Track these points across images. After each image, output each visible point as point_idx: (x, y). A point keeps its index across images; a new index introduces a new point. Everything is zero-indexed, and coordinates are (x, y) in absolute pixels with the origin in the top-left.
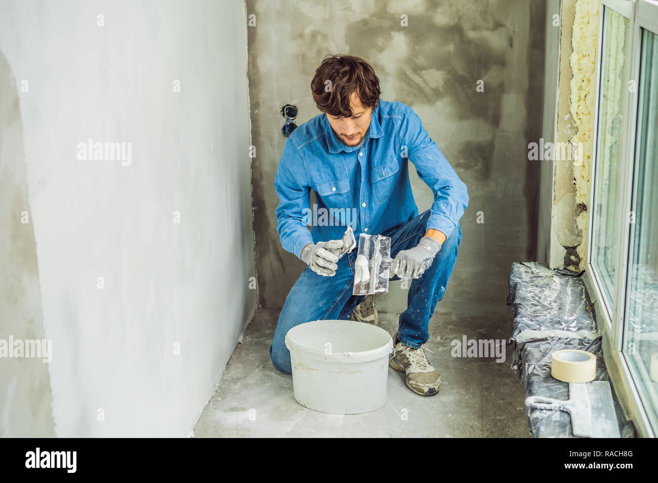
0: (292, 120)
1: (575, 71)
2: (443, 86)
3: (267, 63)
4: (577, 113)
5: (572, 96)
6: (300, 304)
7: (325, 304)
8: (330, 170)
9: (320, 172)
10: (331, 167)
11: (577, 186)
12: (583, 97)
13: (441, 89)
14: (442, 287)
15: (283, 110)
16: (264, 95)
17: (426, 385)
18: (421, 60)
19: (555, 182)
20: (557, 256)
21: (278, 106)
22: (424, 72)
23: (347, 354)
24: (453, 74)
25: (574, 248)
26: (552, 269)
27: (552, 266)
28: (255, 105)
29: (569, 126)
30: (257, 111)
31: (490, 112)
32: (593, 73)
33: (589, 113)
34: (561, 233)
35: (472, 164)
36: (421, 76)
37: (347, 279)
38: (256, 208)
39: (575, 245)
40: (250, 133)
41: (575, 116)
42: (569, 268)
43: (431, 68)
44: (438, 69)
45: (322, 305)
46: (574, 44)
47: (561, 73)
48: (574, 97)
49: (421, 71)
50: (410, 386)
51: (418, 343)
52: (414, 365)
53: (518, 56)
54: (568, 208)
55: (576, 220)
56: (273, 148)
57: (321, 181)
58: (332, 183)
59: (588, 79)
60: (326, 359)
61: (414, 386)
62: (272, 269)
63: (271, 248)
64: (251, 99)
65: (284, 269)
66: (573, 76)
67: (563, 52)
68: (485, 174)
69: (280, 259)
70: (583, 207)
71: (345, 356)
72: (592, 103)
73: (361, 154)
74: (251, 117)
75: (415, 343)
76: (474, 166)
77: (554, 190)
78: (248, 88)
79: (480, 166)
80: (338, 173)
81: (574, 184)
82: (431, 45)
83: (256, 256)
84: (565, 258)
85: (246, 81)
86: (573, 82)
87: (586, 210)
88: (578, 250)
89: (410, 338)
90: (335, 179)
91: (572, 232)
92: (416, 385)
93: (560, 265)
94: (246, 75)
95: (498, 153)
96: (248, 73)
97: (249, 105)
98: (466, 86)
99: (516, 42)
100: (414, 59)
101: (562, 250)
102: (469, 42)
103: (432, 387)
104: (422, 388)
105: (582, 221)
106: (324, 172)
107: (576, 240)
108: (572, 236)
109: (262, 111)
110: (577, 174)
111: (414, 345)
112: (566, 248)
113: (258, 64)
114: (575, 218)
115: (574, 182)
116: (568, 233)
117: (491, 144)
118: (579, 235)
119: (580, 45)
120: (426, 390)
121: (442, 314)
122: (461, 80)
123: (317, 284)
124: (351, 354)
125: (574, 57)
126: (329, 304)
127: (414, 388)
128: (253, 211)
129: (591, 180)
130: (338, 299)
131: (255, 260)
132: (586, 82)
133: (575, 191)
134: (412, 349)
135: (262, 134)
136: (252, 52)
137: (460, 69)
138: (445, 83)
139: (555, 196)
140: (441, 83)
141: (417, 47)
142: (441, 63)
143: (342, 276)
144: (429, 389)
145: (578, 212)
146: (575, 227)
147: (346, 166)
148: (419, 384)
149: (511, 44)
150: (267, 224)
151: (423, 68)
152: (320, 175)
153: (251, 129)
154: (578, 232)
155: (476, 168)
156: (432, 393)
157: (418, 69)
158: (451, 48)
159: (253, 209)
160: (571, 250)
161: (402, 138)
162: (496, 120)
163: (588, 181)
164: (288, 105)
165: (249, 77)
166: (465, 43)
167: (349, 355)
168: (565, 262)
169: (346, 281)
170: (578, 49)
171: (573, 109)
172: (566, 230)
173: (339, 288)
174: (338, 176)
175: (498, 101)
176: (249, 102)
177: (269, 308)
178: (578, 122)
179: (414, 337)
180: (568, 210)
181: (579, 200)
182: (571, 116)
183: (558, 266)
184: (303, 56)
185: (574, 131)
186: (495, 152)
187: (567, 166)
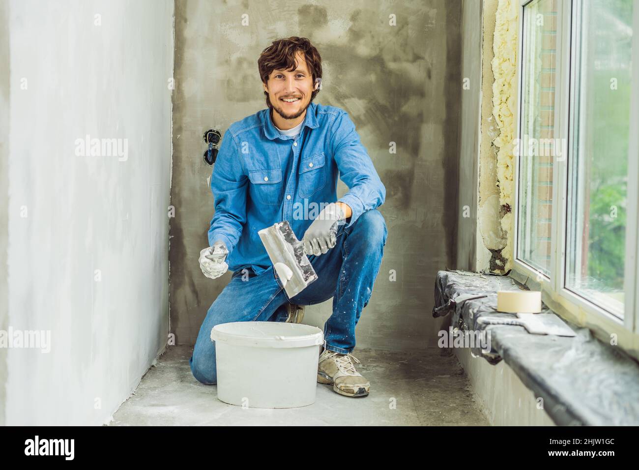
0: (214, 146)
1: (497, 76)
2: (365, 115)
3: (193, 88)
4: (499, 115)
5: (494, 100)
6: (223, 313)
7: (250, 313)
8: (264, 159)
9: (254, 160)
10: (264, 155)
11: (501, 188)
12: (504, 100)
13: (363, 118)
14: (368, 288)
15: (206, 136)
16: (187, 120)
17: (356, 385)
18: (343, 89)
19: (480, 184)
20: (483, 259)
21: (201, 131)
22: (346, 101)
23: (278, 338)
24: (374, 104)
25: (500, 251)
26: (479, 272)
27: (478, 269)
28: (178, 129)
29: (492, 128)
30: (179, 136)
31: (410, 141)
32: (513, 76)
33: (512, 115)
34: (486, 235)
35: (392, 193)
36: (343, 105)
37: (272, 289)
38: (173, 237)
39: (500, 248)
40: (171, 158)
41: (497, 118)
42: (494, 272)
43: (353, 97)
44: (360, 98)
45: (247, 313)
46: (496, 50)
47: (484, 77)
48: (497, 100)
49: (343, 100)
50: (338, 391)
51: (344, 348)
52: (342, 369)
53: (436, 87)
54: (493, 210)
55: (500, 222)
56: (194, 174)
57: (254, 169)
58: (265, 172)
59: (509, 83)
60: (256, 343)
61: (343, 388)
62: (186, 302)
63: (187, 279)
64: (174, 123)
65: (199, 302)
66: (495, 80)
67: (485, 56)
68: (405, 203)
69: (195, 292)
70: (507, 208)
71: (277, 339)
72: (513, 104)
73: (295, 144)
74: (173, 142)
75: (342, 348)
76: (394, 195)
77: (479, 192)
78: (172, 113)
79: (399, 195)
80: (271, 162)
81: (498, 186)
82: (353, 74)
83: (170, 288)
84: (490, 261)
85: (169, 106)
86: (495, 85)
87: (510, 211)
88: (503, 253)
89: (336, 344)
90: (268, 168)
91: (496, 234)
92: (345, 387)
93: (486, 268)
94: (170, 99)
95: (417, 182)
96: (173, 98)
97: (172, 129)
98: (386, 115)
99: (434, 73)
100: (337, 87)
101: (488, 253)
102: (390, 73)
103: (362, 387)
104: (352, 388)
105: (506, 222)
106: (257, 160)
107: (500, 243)
108: (497, 239)
109: (185, 136)
110: (500, 176)
111: (340, 351)
112: (492, 251)
113: (183, 89)
114: (499, 221)
115: (498, 183)
116: (493, 236)
117: (411, 174)
118: (504, 238)
119: (500, 50)
120: (356, 390)
121: (361, 351)
122: (382, 109)
123: (241, 295)
124: (283, 338)
125: (496, 62)
126: (254, 313)
127: (343, 390)
128: (170, 240)
129: (515, 179)
130: (263, 308)
131: (169, 293)
132: (507, 86)
133: (499, 193)
134: (339, 355)
135: (183, 159)
136: (178, 77)
137: (381, 98)
138: (367, 111)
139: (480, 197)
140: (363, 111)
141: (340, 77)
142: (363, 92)
143: (267, 287)
144: (360, 389)
145: (502, 213)
146: (500, 229)
147: (278, 154)
148: (348, 385)
149: (429, 76)
150: (184, 254)
151: (345, 97)
152: (253, 163)
153: (172, 154)
154: (503, 235)
155: (396, 197)
156: (362, 394)
157: (341, 97)
158: (373, 77)
159: (170, 237)
160: (496, 254)
161: (333, 132)
162: (415, 149)
163: (512, 180)
164: (211, 131)
165: (173, 101)
166: (386, 73)
167: (281, 339)
168: (490, 266)
169: (272, 291)
170: (499, 53)
171: (496, 112)
172: (491, 233)
173: (265, 297)
174: (271, 164)
175: (417, 130)
176: (172, 126)
177: (181, 345)
178: (500, 124)
179: (340, 342)
180: (493, 212)
181: (503, 202)
182: (494, 118)
183: (484, 269)
184: (228, 81)
185: (496, 133)
186: (415, 181)
187: (491, 168)
